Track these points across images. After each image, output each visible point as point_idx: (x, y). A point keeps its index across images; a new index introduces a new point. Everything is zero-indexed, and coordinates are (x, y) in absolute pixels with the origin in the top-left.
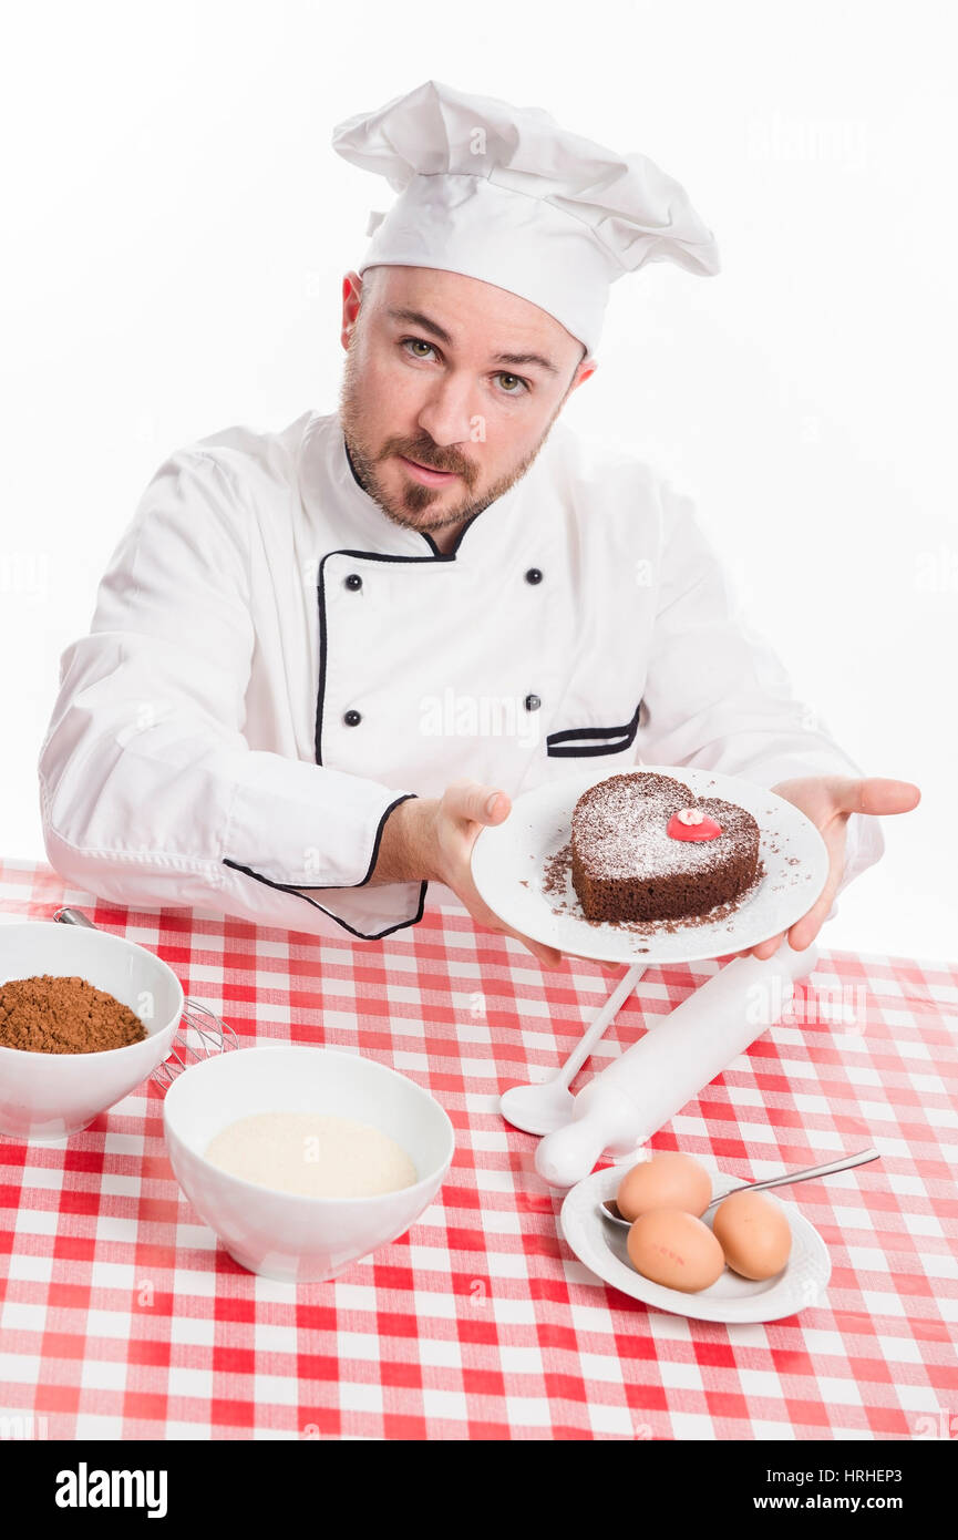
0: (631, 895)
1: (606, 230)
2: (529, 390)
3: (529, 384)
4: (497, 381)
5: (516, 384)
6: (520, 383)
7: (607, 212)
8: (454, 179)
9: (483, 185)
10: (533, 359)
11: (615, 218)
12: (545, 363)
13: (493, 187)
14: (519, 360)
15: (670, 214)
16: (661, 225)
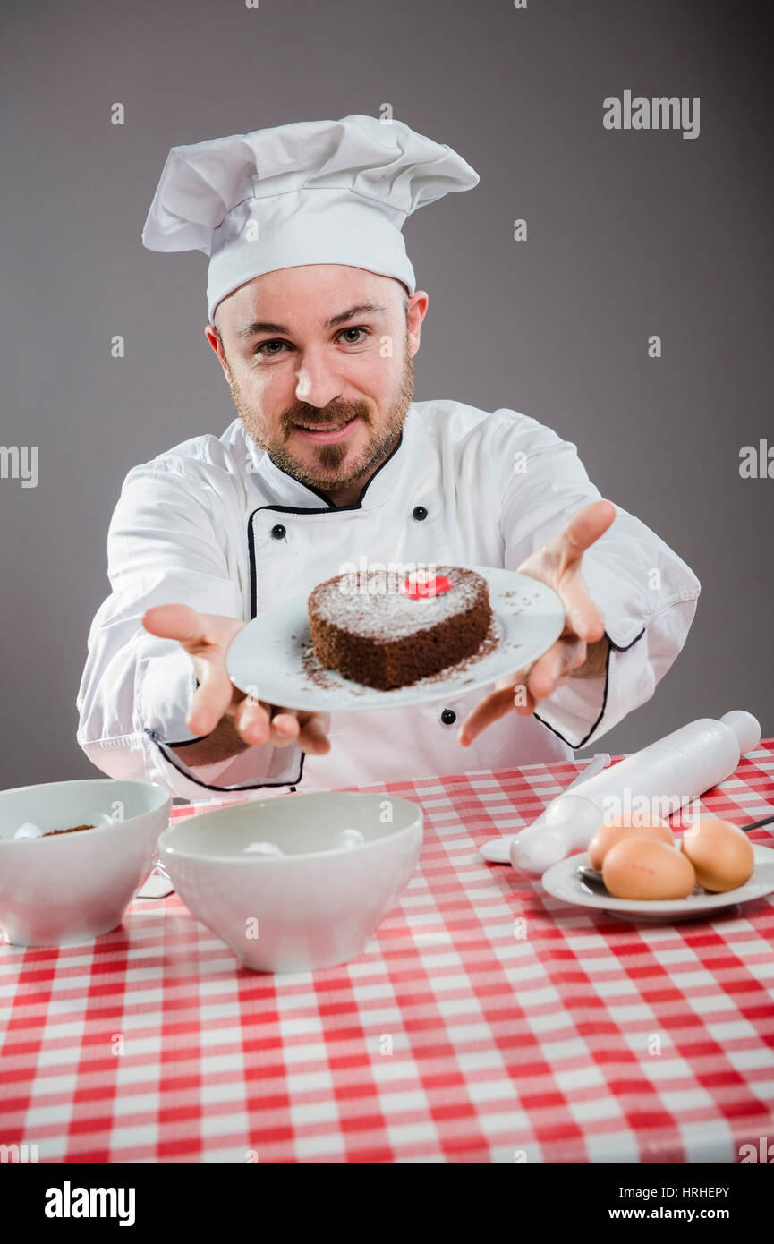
0: (421, 648)
1: (362, 186)
2: (369, 334)
3: (367, 328)
4: (342, 339)
5: (358, 335)
6: (361, 333)
7: (353, 172)
8: (233, 213)
9: (253, 204)
10: (357, 310)
11: (361, 173)
12: (368, 308)
13: (260, 199)
14: (346, 316)
15: (399, 146)
16: (397, 158)
